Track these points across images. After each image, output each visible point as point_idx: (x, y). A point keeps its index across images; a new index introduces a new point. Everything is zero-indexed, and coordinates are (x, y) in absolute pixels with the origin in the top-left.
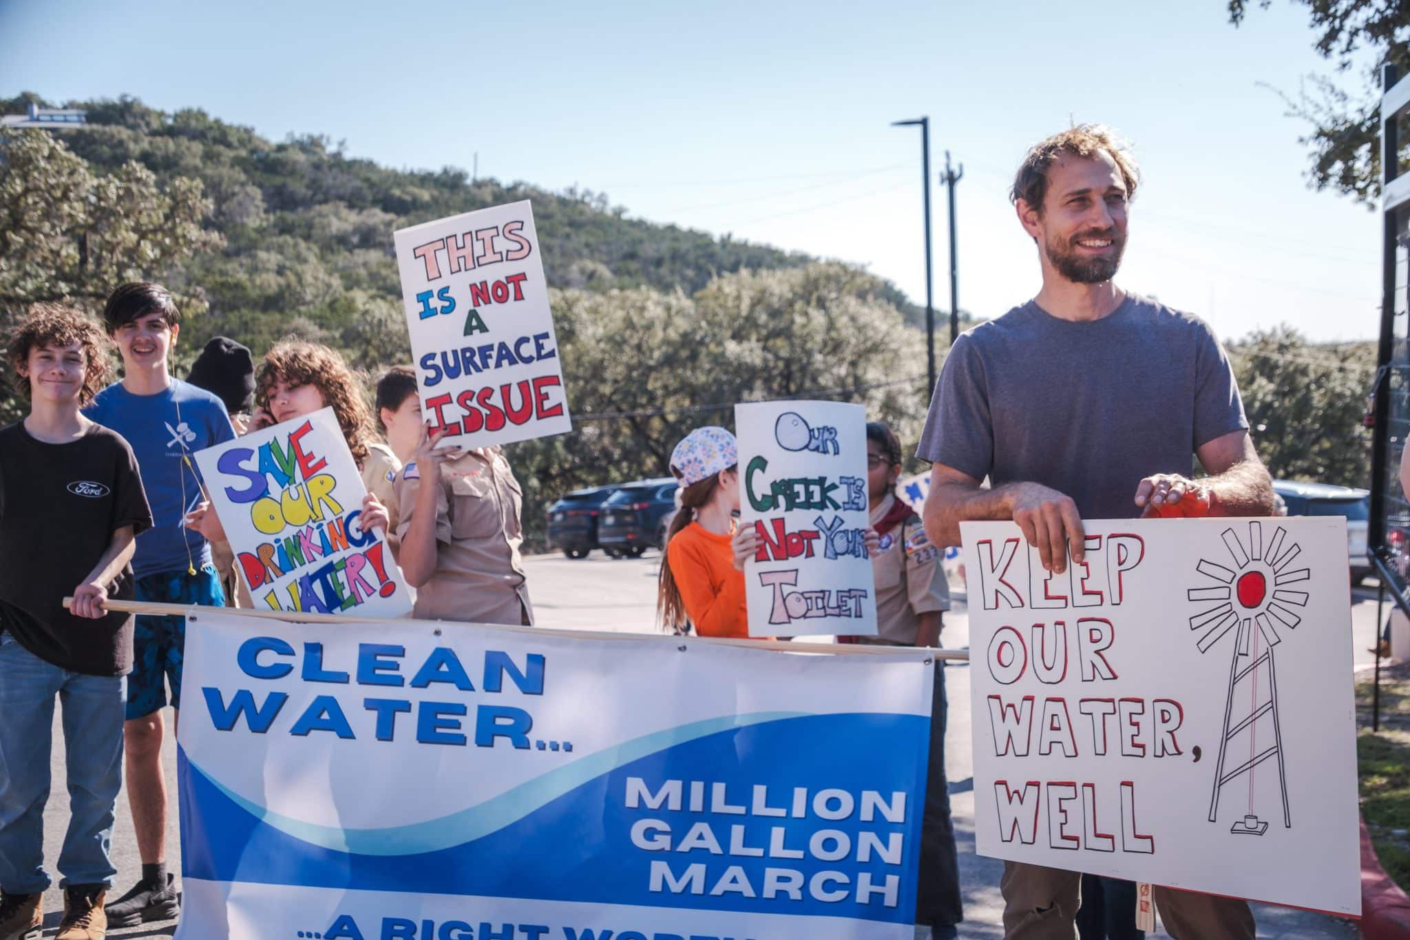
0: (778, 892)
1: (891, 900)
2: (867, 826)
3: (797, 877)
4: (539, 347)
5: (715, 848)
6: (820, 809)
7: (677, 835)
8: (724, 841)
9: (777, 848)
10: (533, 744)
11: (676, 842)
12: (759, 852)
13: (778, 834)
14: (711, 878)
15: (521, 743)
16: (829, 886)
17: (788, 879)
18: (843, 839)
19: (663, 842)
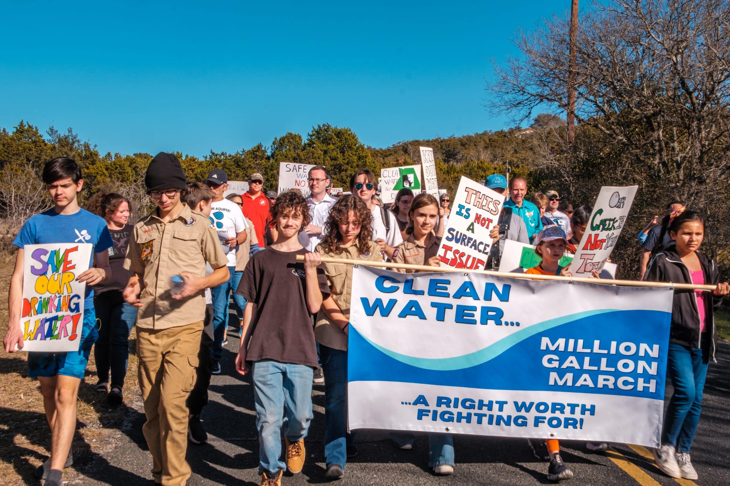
0: (604, 385)
1: (652, 389)
2: (642, 358)
3: (612, 379)
4: (485, 249)
5: (577, 367)
6: (622, 350)
7: (562, 361)
8: (581, 363)
9: (603, 367)
10: (503, 323)
11: (560, 364)
12: (596, 368)
13: (604, 361)
14: (575, 380)
15: (499, 323)
16: (625, 383)
17: (608, 380)
18: (631, 364)
19: (556, 364)
